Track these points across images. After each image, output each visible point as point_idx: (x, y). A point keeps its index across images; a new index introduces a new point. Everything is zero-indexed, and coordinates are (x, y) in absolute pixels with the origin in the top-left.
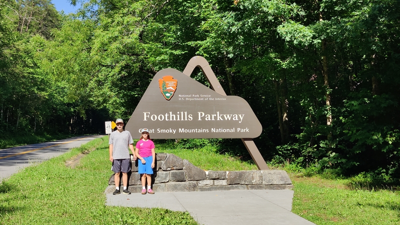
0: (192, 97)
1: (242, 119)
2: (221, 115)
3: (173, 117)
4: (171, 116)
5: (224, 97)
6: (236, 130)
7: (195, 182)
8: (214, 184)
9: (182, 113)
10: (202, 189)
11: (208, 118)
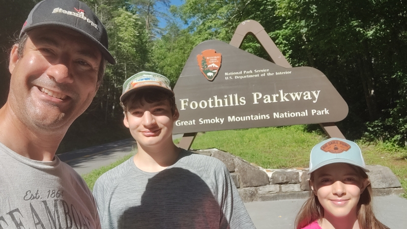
0: (243, 75)
1: (317, 97)
2: (286, 94)
3: (219, 102)
4: (216, 101)
5: (288, 70)
6: (310, 113)
7: (253, 189)
8: (280, 190)
9: (231, 96)
10: (264, 198)
11: (267, 100)
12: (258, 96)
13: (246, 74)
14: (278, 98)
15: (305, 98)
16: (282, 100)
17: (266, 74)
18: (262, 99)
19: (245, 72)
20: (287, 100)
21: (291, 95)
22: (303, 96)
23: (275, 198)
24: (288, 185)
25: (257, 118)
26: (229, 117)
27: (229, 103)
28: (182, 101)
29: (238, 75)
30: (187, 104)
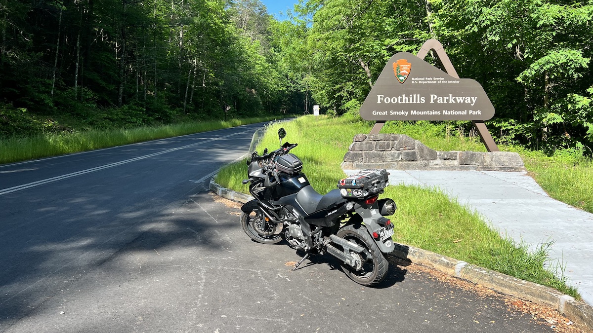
0: (425, 80)
1: (474, 101)
2: (454, 98)
3: (405, 99)
4: (404, 98)
5: (457, 80)
6: (468, 112)
7: (425, 162)
8: (445, 163)
9: (415, 95)
10: (432, 168)
11: (440, 101)
12: (434, 97)
13: (427, 80)
14: (448, 100)
15: (466, 102)
16: (450, 102)
17: (441, 82)
18: (437, 100)
19: (426, 78)
20: (454, 102)
21: (457, 98)
22: (465, 100)
23: (440, 168)
24: (450, 160)
25: (431, 113)
26: (412, 111)
27: (413, 101)
28: (379, 96)
29: (421, 81)
30: (382, 99)
